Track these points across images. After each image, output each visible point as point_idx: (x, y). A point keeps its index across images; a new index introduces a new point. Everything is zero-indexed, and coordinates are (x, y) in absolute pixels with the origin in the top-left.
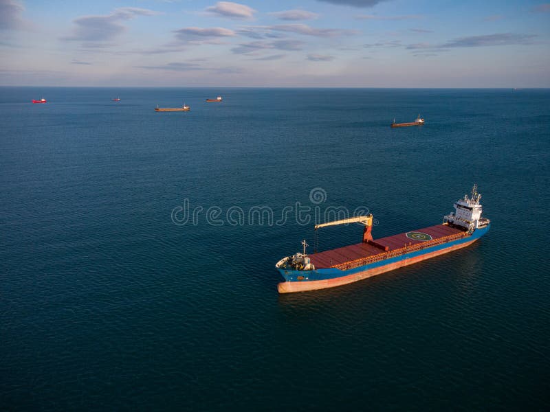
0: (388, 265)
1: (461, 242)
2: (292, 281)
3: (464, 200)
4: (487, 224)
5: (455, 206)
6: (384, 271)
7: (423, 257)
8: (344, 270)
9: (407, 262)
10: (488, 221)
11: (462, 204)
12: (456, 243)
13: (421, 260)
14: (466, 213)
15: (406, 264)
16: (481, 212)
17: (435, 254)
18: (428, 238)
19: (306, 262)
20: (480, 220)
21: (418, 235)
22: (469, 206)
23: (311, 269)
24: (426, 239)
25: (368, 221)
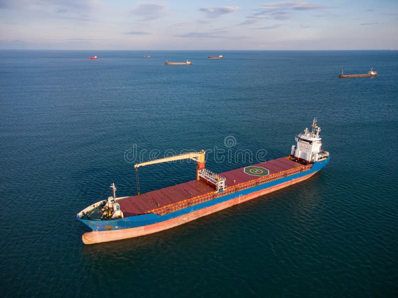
0: (219, 204)
1: (300, 176)
2: (99, 230)
3: (304, 133)
4: (327, 157)
5: (297, 139)
6: (214, 211)
7: (260, 192)
8: (163, 214)
9: (240, 200)
10: (327, 154)
11: (303, 137)
12: (295, 177)
13: (256, 196)
14: (306, 147)
15: (240, 202)
16: (320, 145)
17: (273, 189)
18: (265, 173)
19: (115, 208)
20: (319, 153)
21: (255, 170)
22: (309, 139)
23: (120, 217)
24: (264, 174)
25: (200, 157)
